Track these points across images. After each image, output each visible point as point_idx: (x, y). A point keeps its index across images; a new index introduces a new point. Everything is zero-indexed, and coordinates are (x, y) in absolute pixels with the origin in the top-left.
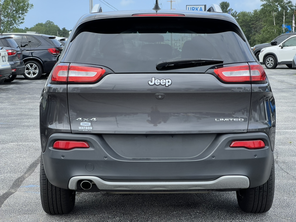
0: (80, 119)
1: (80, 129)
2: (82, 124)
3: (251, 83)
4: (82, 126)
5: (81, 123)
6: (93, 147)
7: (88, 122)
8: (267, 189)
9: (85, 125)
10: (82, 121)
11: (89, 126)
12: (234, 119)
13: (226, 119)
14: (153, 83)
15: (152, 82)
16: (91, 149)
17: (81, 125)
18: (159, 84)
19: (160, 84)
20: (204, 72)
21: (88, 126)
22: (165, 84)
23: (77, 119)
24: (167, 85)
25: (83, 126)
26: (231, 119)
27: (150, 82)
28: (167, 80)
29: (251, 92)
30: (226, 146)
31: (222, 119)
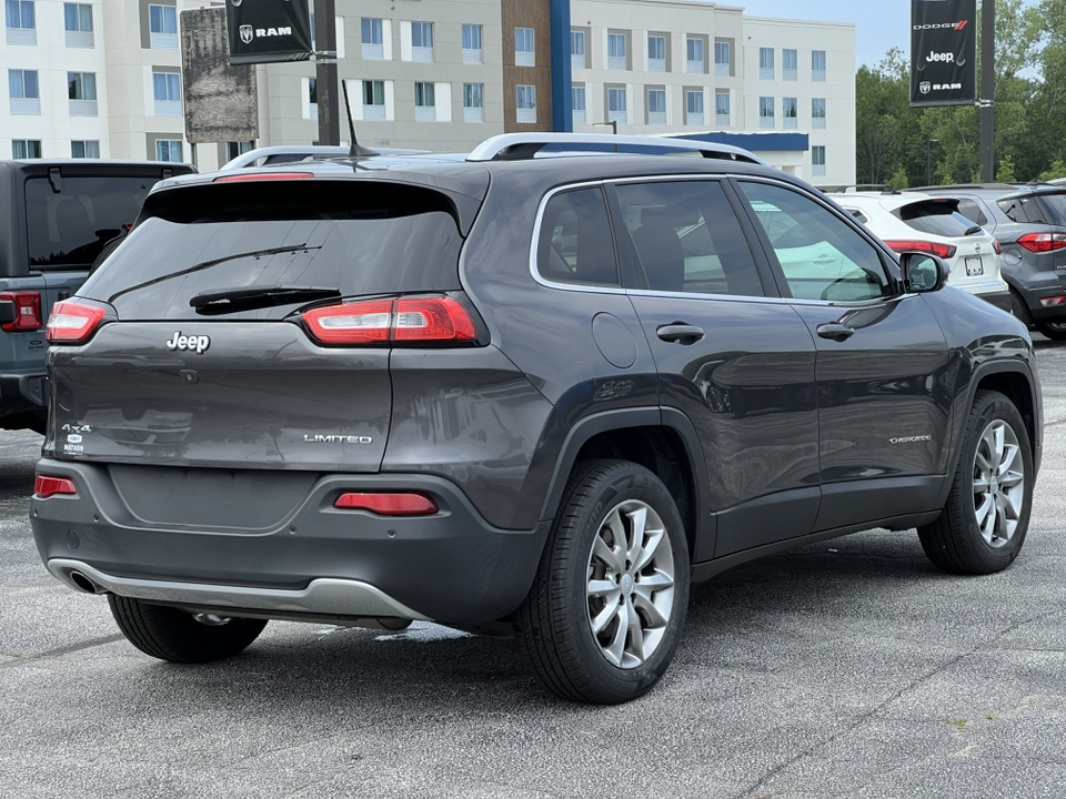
0: (68, 427)
1: (66, 451)
2: (70, 438)
3: (390, 344)
4: (69, 443)
5: (69, 436)
6: (79, 492)
7: (78, 434)
8: (549, 632)
10: (71, 433)
11: (80, 444)
12: (349, 438)
13: (329, 437)
14: (174, 346)
15: (172, 342)
16: (76, 497)
17: (69, 440)
18: (184, 347)
19: (187, 348)
20: (281, 318)
21: (77, 444)
22: (195, 349)
23: (64, 428)
24: (199, 351)
26: (341, 438)
27: (168, 343)
28: (201, 338)
29: (386, 367)
30: (324, 503)
31: (321, 437)
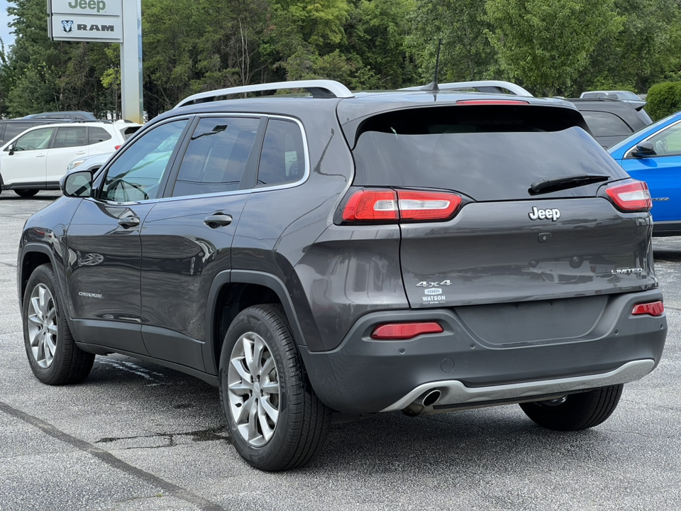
0: (425, 283)
1: (425, 301)
2: (428, 292)
4: (428, 295)
5: (426, 290)
6: (450, 329)
7: (437, 287)
9: (433, 294)
10: (427, 287)
11: (440, 295)
12: (633, 270)
13: (624, 270)
14: (536, 217)
15: (534, 214)
16: (446, 333)
17: (426, 293)
18: (544, 217)
19: (546, 218)
20: (595, 195)
21: (437, 295)
22: (552, 218)
23: (419, 285)
24: (555, 219)
25: (430, 296)
26: (629, 270)
27: (531, 215)
28: (554, 211)
31: (620, 271)
